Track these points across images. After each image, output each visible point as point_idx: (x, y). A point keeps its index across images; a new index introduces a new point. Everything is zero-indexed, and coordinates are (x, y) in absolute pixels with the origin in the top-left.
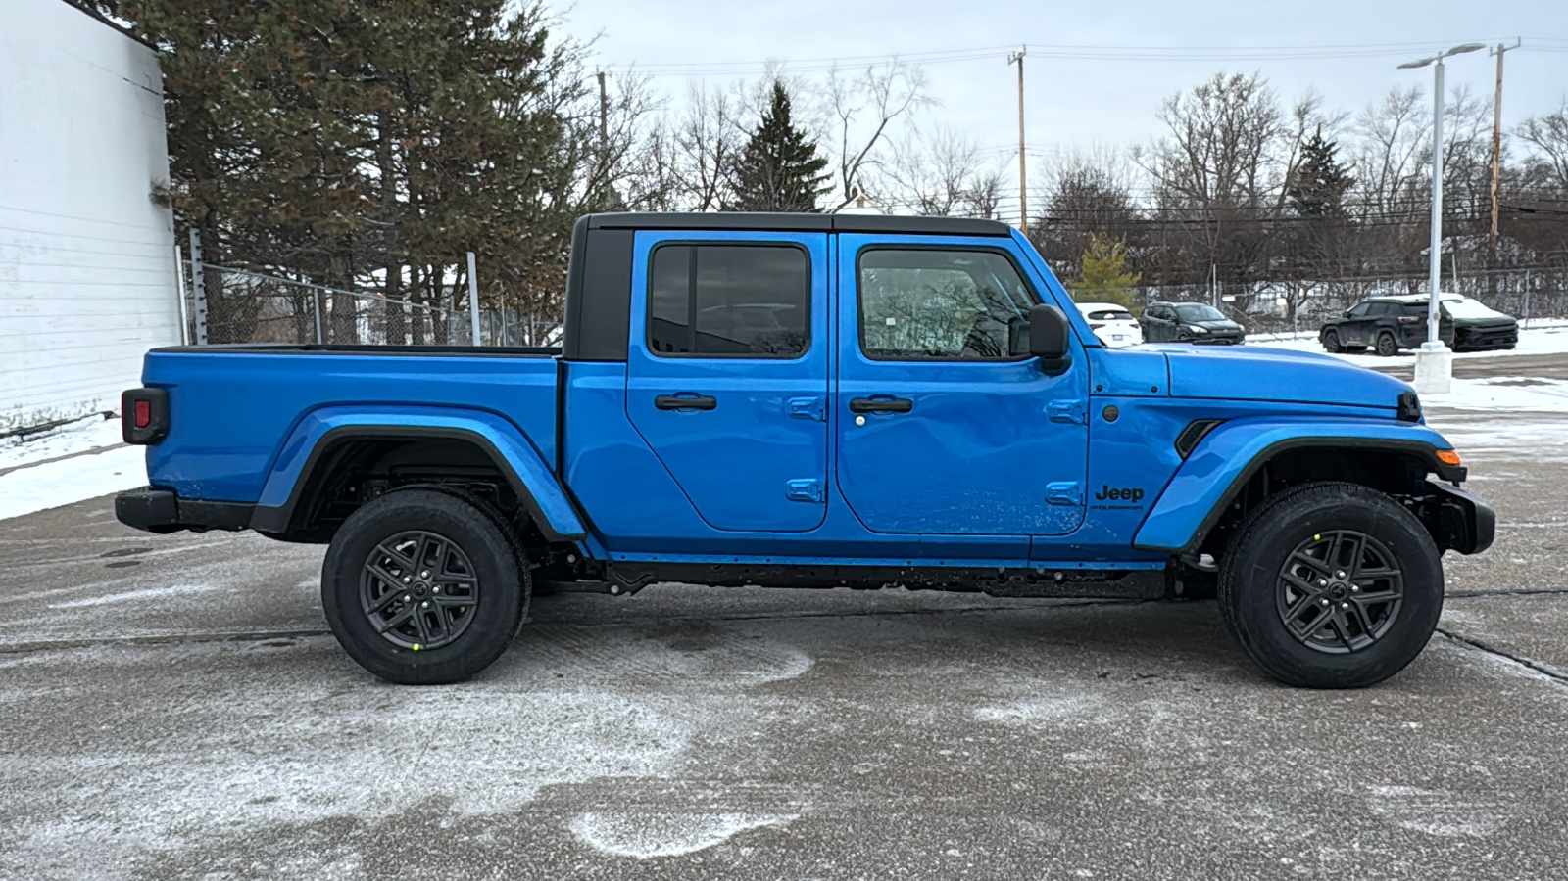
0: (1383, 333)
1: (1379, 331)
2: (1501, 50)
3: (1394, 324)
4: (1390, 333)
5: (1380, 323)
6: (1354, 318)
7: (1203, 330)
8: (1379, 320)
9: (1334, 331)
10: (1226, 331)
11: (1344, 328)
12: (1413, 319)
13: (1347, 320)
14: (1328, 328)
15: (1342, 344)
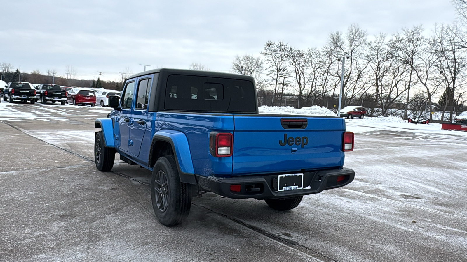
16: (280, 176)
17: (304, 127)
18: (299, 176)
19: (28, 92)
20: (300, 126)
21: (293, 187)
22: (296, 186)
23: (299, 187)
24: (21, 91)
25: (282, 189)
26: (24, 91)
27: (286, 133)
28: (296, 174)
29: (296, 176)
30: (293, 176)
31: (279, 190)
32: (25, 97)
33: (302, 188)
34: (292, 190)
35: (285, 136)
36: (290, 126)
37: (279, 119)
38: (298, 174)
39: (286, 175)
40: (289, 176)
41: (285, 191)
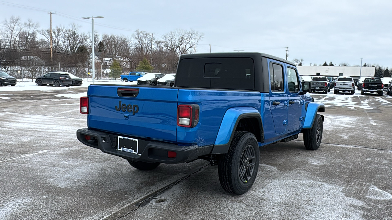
0: (55, 81)
1: (54, 81)
2: (51, 14)
3: (58, 79)
4: (58, 81)
5: (54, 79)
6: (46, 77)
7: (5, 79)
8: (54, 78)
9: (41, 80)
10: (12, 79)
11: (43, 80)
12: (63, 78)
13: (44, 77)
14: (38, 79)
15: (43, 84)
16: (119, 137)
17: (135, 96)
18: (135, 141)
19: (376, 85)
20: (131, 95)
21: (129, 149)
22: (132, 150)
23: (134, 152)
24: (370, 85)
25: (121, 149)
26: (373, 85)
27: (120, 100)
28: (132, 139)
29: (132, 140)
30: (129, 140)
31: (118, 149)
32: (374, 90)
33: (137, 153)
34: (128, 152)
35: (120, 102)
36: (124, 94)
37: (116, 88)
38: (134, 140)
39: (124, 137)
40: (126, 139)
41: (122, 151)
